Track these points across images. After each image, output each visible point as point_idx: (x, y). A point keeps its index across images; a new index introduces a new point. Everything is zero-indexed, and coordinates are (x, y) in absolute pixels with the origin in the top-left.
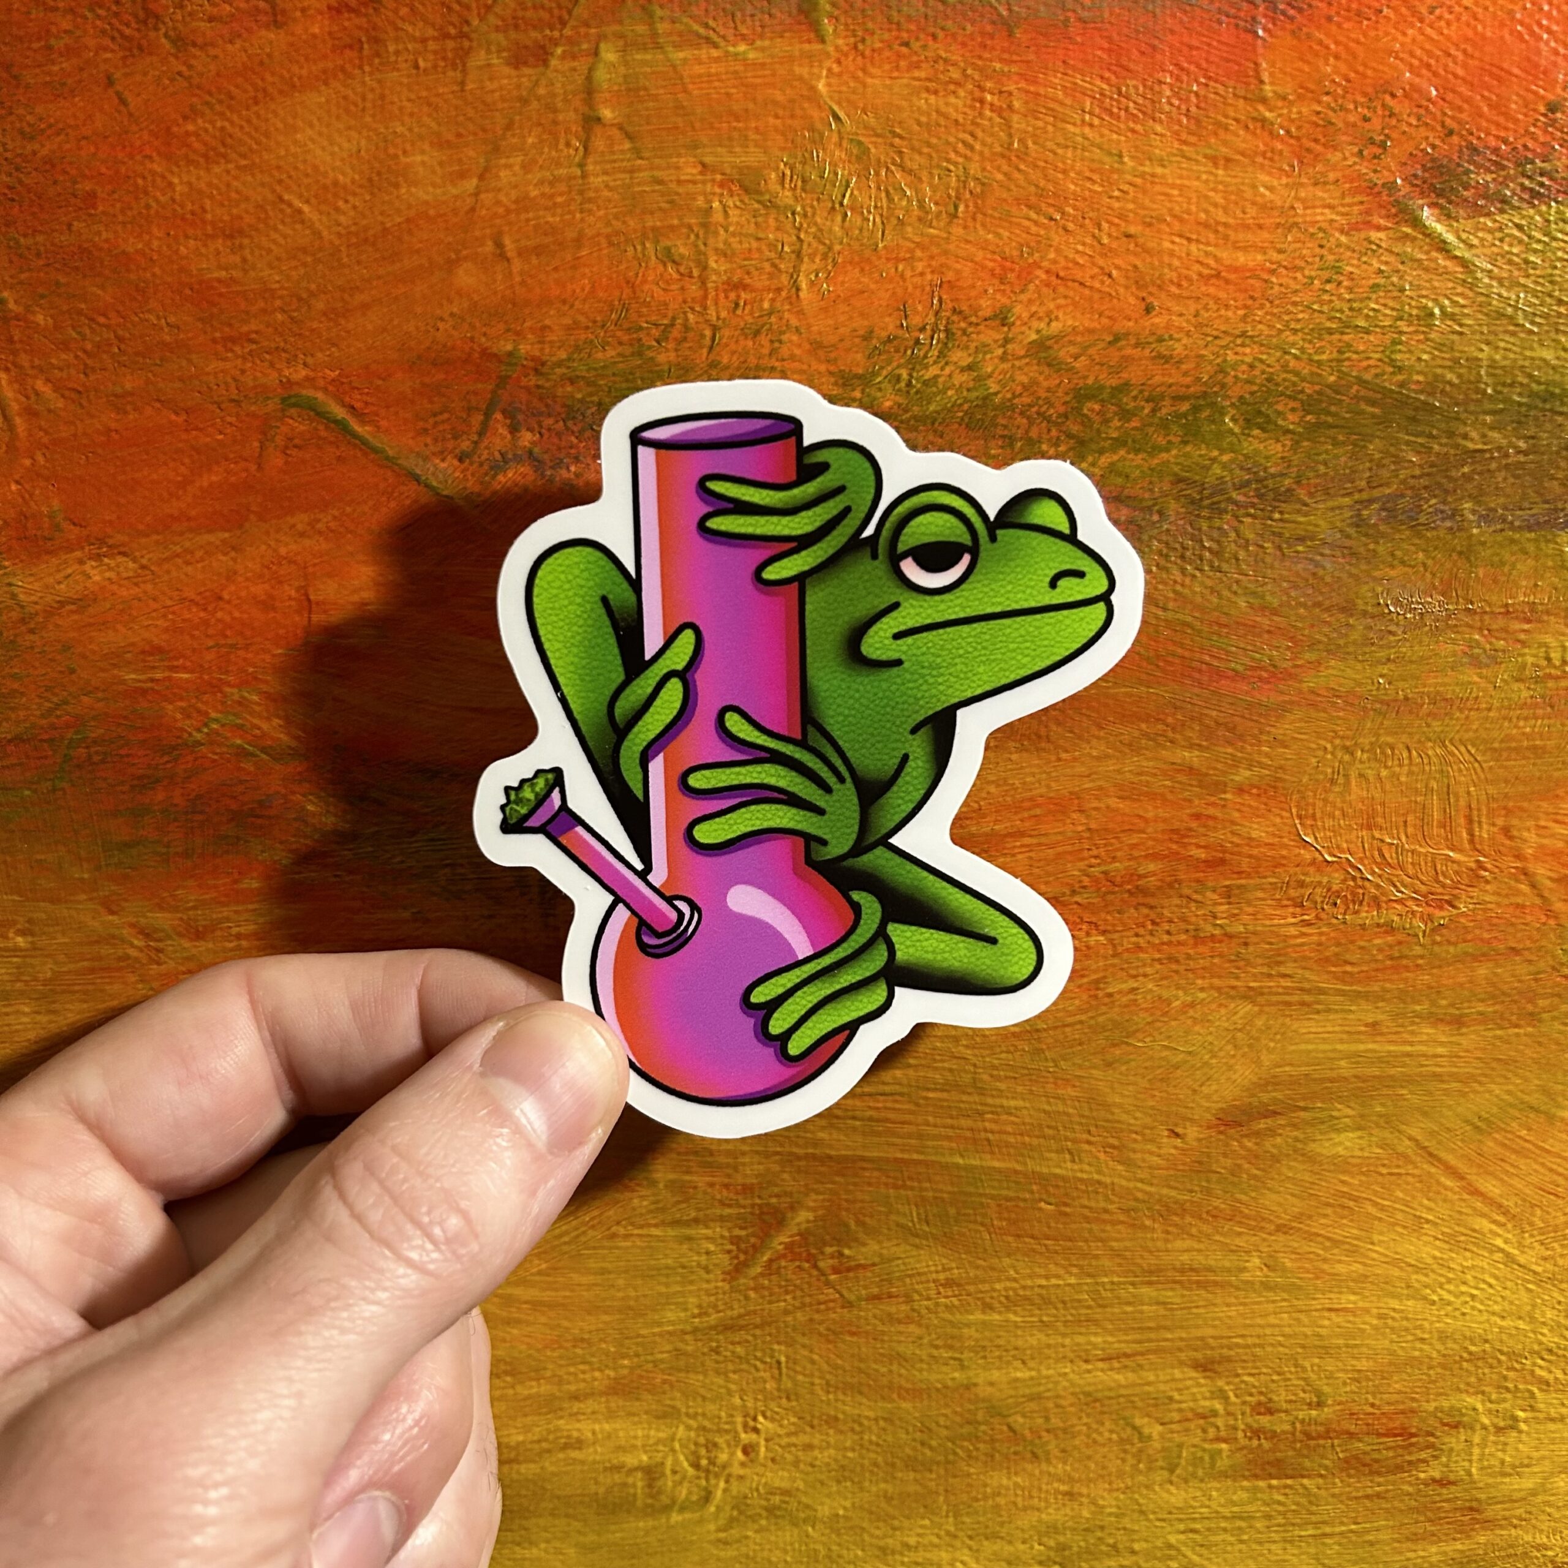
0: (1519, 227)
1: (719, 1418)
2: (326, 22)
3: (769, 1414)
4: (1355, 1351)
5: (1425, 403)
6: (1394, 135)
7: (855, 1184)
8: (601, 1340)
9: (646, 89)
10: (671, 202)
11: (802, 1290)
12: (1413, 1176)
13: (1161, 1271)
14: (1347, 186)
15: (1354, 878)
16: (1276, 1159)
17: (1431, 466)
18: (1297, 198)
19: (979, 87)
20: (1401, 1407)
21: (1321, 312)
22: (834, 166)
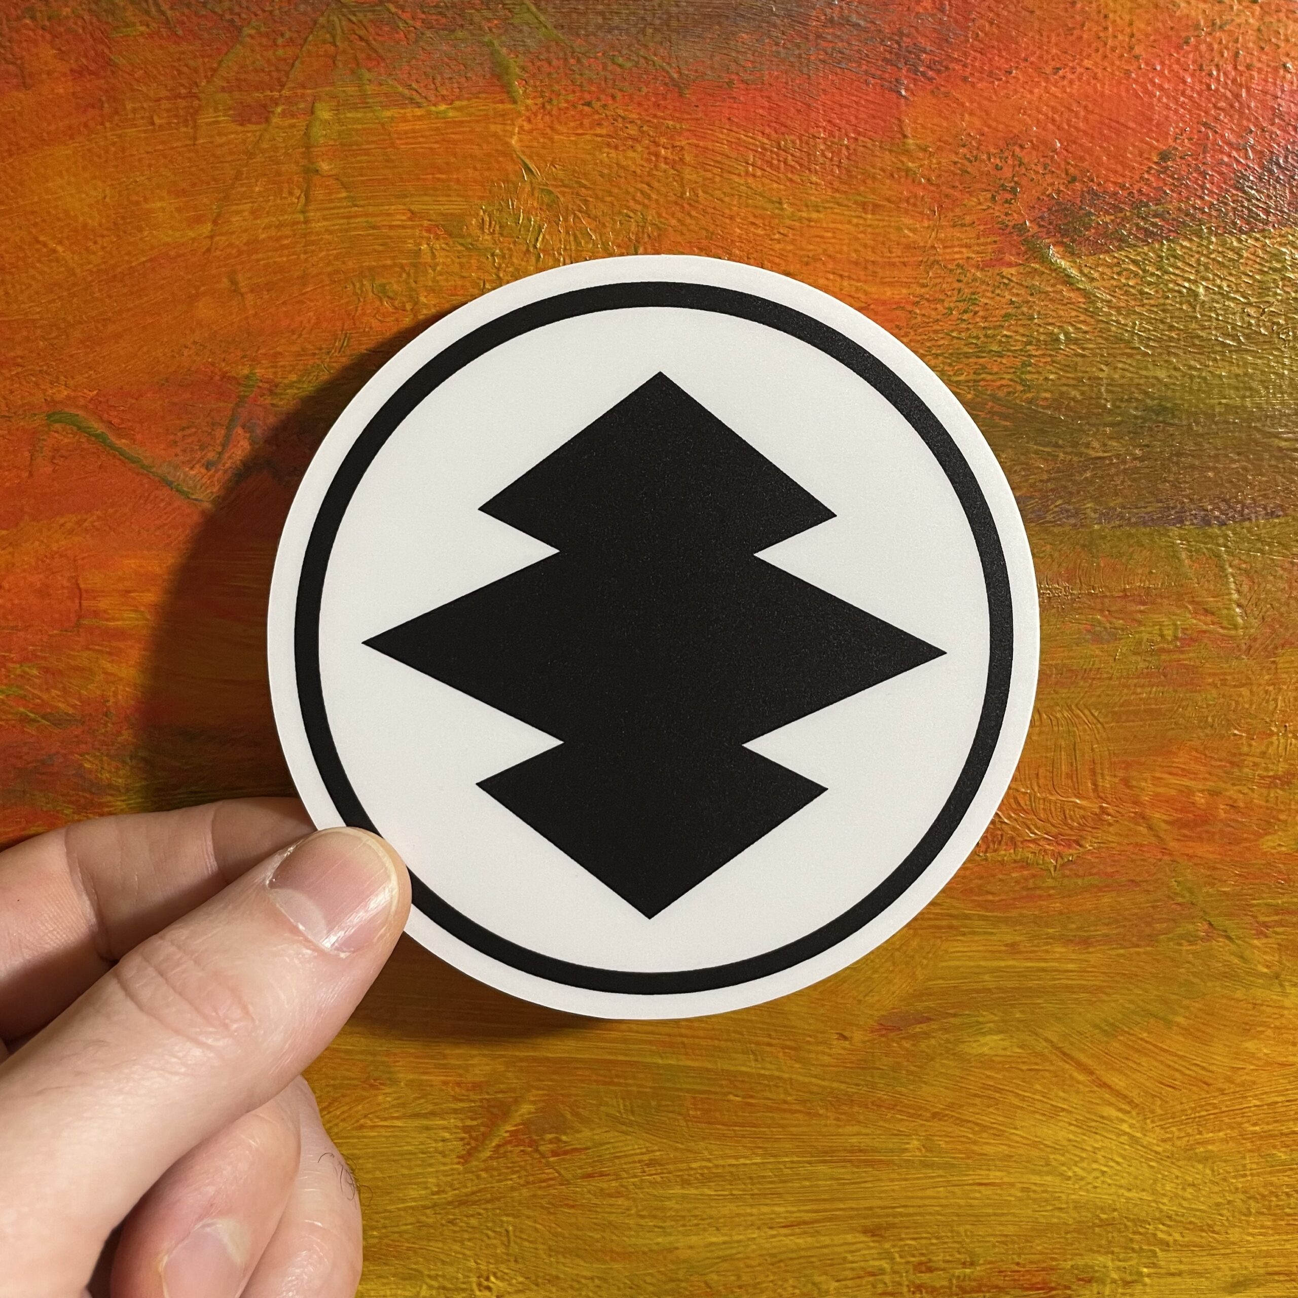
1: (457, 1278)
2: (70, 83)
3: (499, 1274)
4: (1003, 1219)
5: (1051, 417)
6: (1024, 182)
7: (570, 1081)
9: (358, 144)
10: (384, 244)
11: (526, 1170)
12: (1050, 1071)
13: (834, 1151)
14: (982, 227)
16: (930, 1058)
17: (1056, 472)
18: (937, 239)
19: (654, 142)
20: (1044, 1265)
21: (958, 338)
22: (527, 213)
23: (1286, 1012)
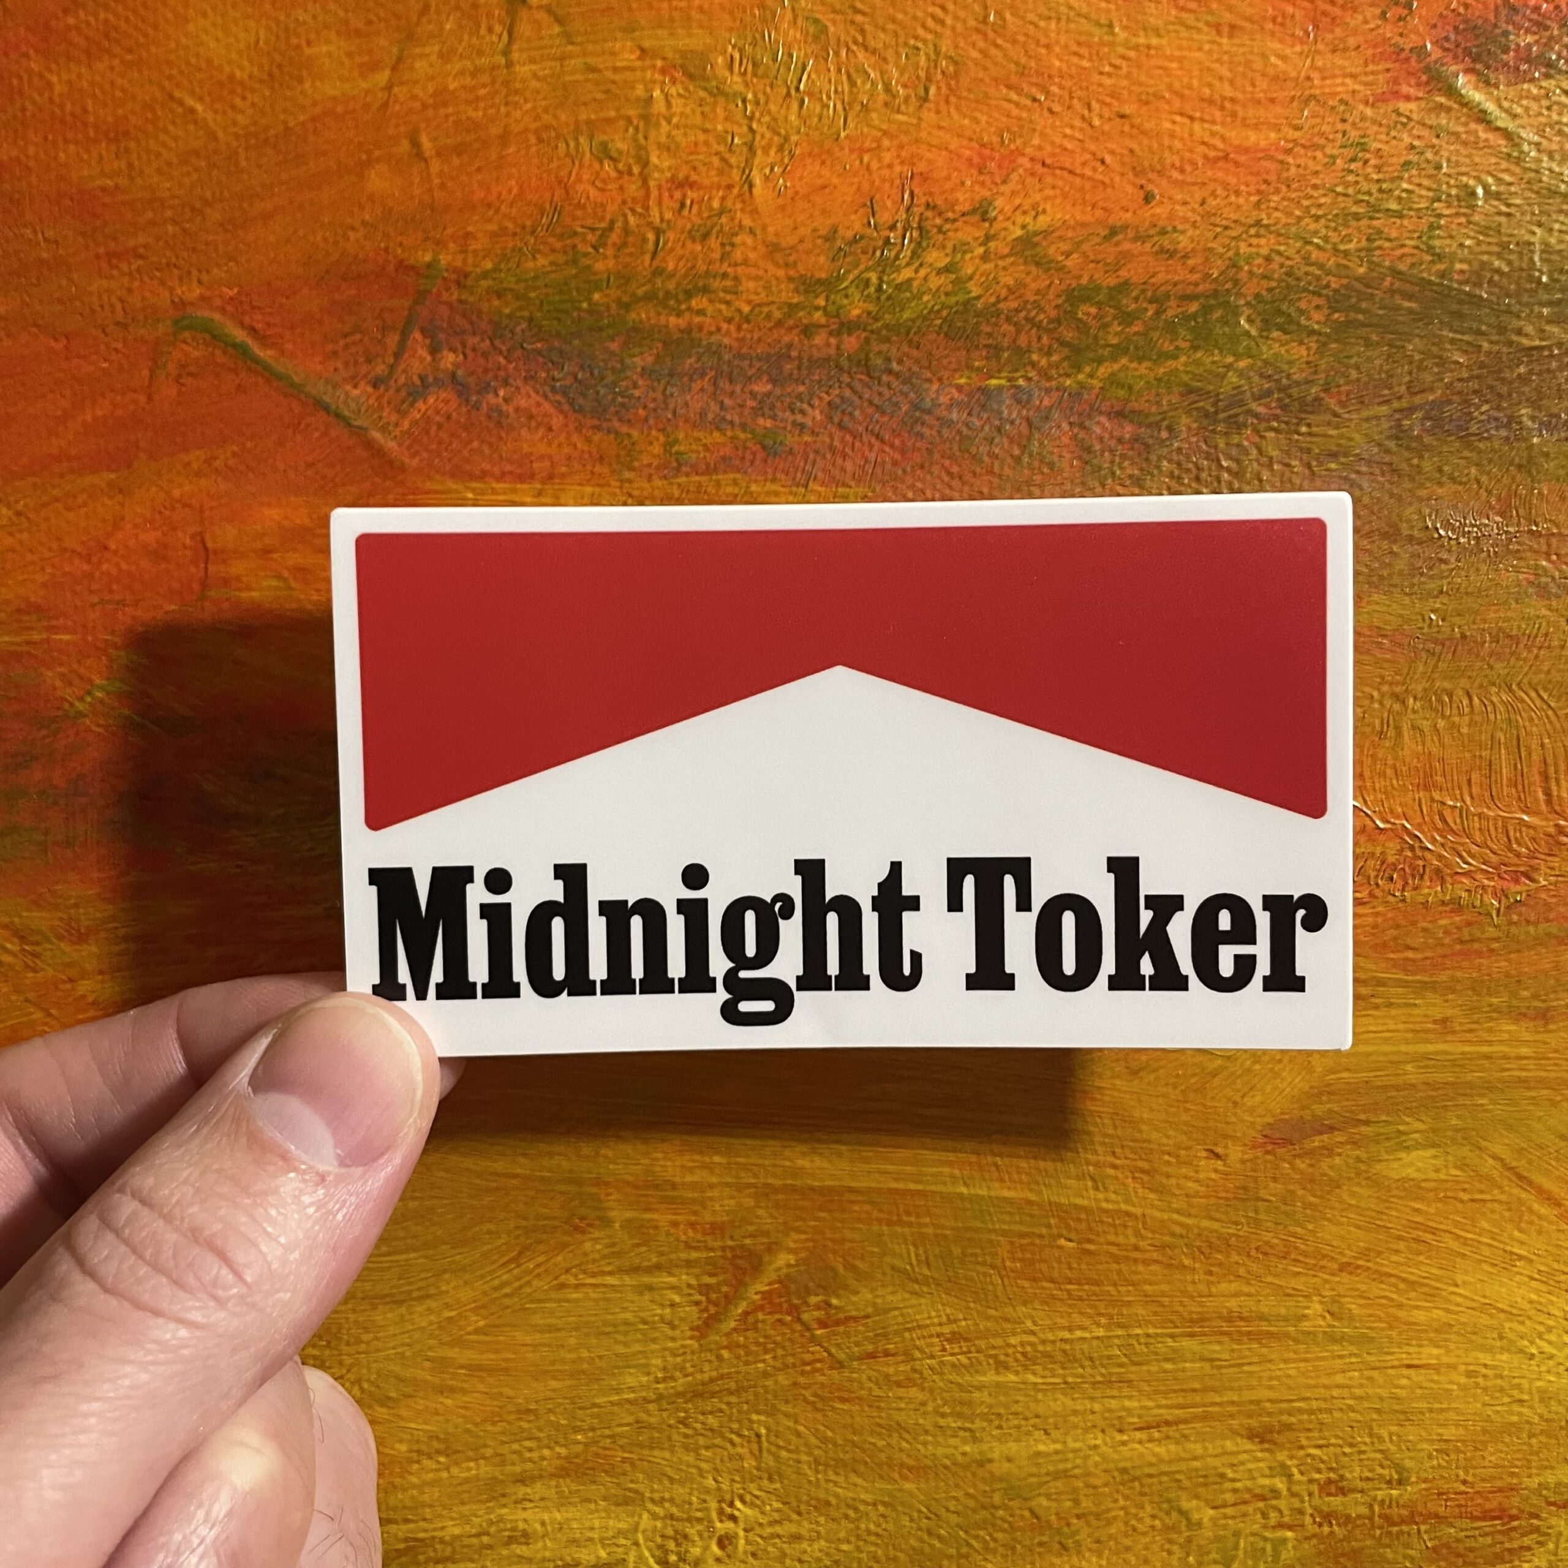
1: (690, 1504)
3: (748, 1498)
4: (1441, 1416)
5: (1470, 295)
7: (843, 1221)
8: (550, 1411)
10: (607, 92)
11: (784, 1348)
12: (1500, 1202)
13: (1202, 1320)
14: (1370, 52)
15: (1412, 848)
16: (1335, 1184)
17: (1480, 368)
18: (1313, 67)
20: (1499, 1484)
21: (1345, 195)
22: (789, 48)
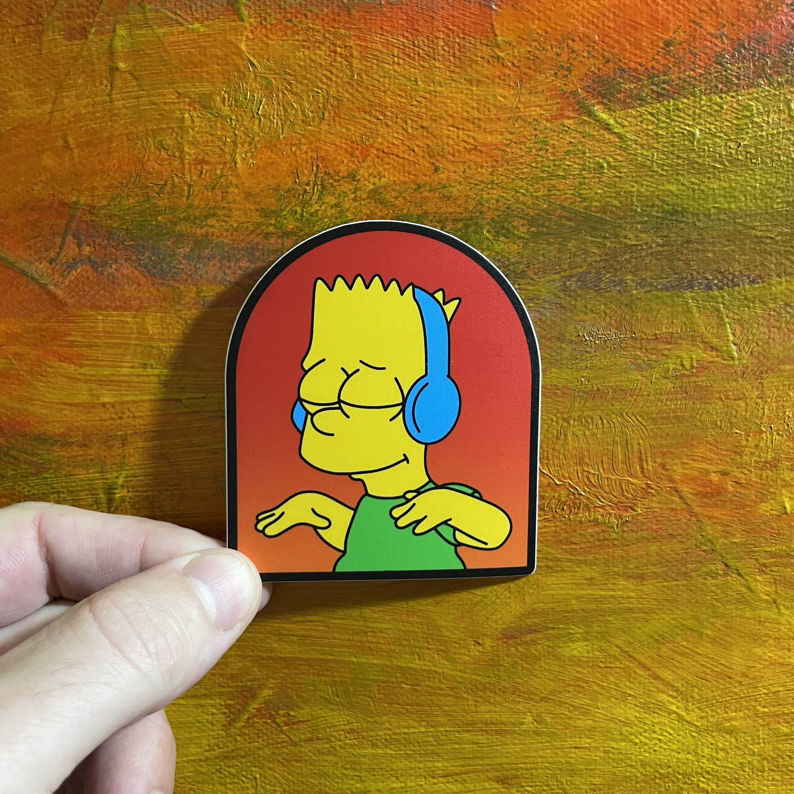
0: (651, 114)
4: (592, 772)
5: (600, 218)
6: (575, 63)
7: (296, 674)
9: (143, 50)
10: (161, 115)
11: (267, 735)
12: (620, 668)
13: (473, 724)
14: (549, 94)
15: (574, 494)
16: (537, 658)
17: (606, 255)
18: (519, 102)
19: (333, 44)
21: (537, 168)
22: (252, 92)
23: (782, 627)
